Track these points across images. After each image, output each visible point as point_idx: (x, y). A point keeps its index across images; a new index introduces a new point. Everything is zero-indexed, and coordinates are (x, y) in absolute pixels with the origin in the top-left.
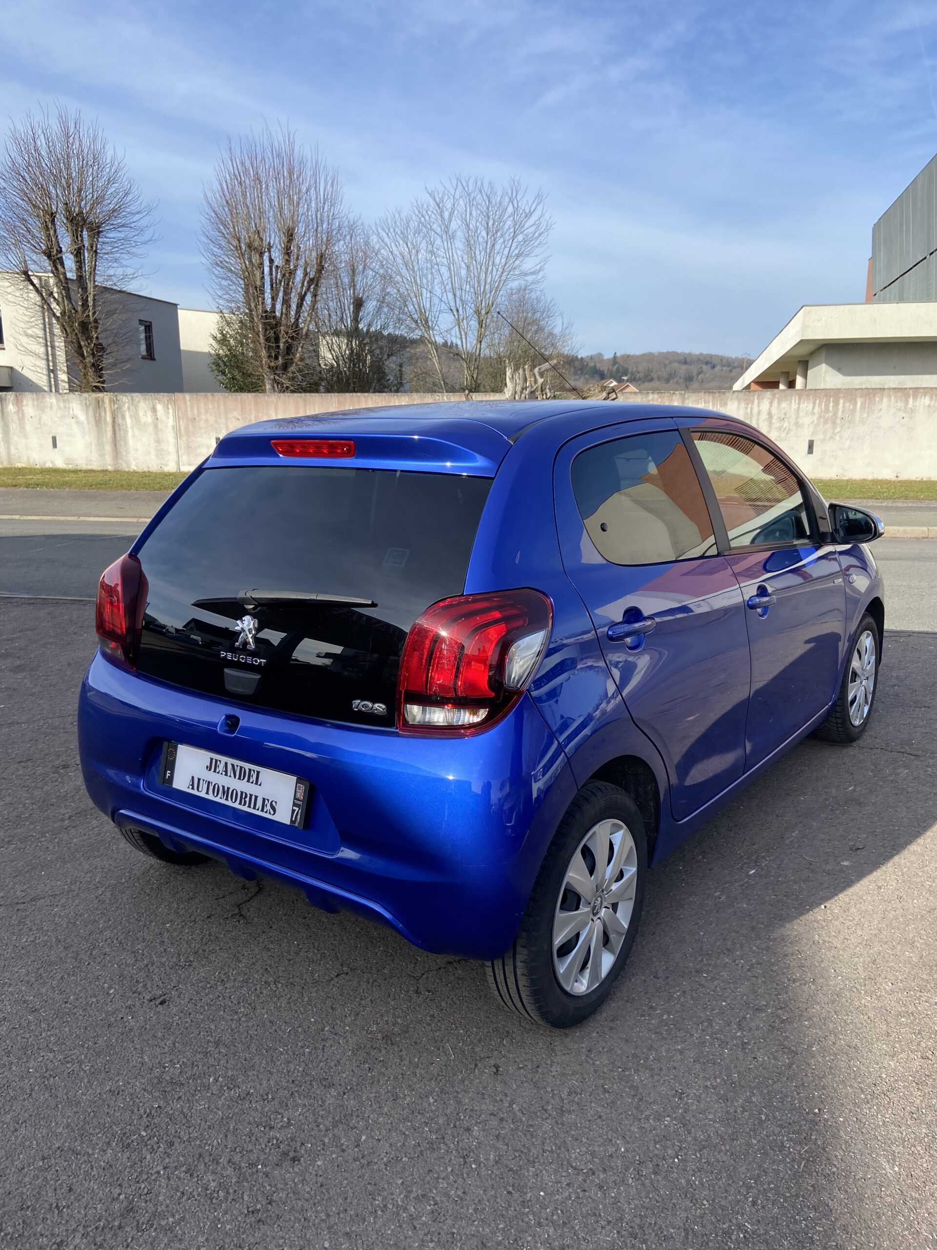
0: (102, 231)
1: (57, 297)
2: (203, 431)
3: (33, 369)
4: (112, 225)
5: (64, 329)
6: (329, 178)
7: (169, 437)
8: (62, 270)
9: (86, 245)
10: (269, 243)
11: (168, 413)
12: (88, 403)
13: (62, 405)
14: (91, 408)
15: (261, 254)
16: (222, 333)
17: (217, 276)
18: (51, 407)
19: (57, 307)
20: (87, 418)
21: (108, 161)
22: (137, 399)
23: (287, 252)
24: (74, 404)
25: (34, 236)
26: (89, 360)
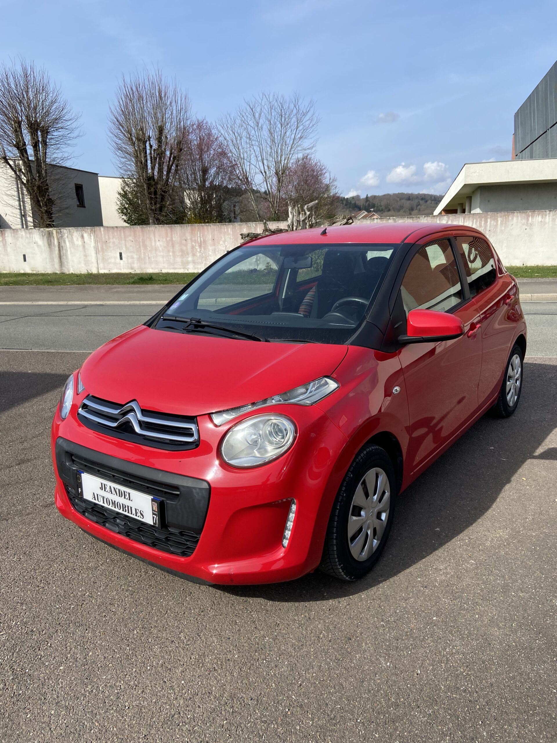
0: (49, 132)
1: (24, 172)
2: (112, 249)
3: (12, 215)
4: (55, 128)
5: (28, 190)
6: (183, 95)
7: (92, 252)
8: (26, 156)
9: (40, 139)
10: (149, 136)
11: (91, 238)
12: (43, 234)
13: (28, 236)
14: (45, 237)
15: (145, 143)
16: (123, 191)
17: (119, 157)
18: (22, 237)
19: (25, 178)
20: (43, 243)
21: (51, 89)
22: (72, 231)
23: (159, 140)
24: (35, 235)
25: (8, 136)
26: (44, 209)
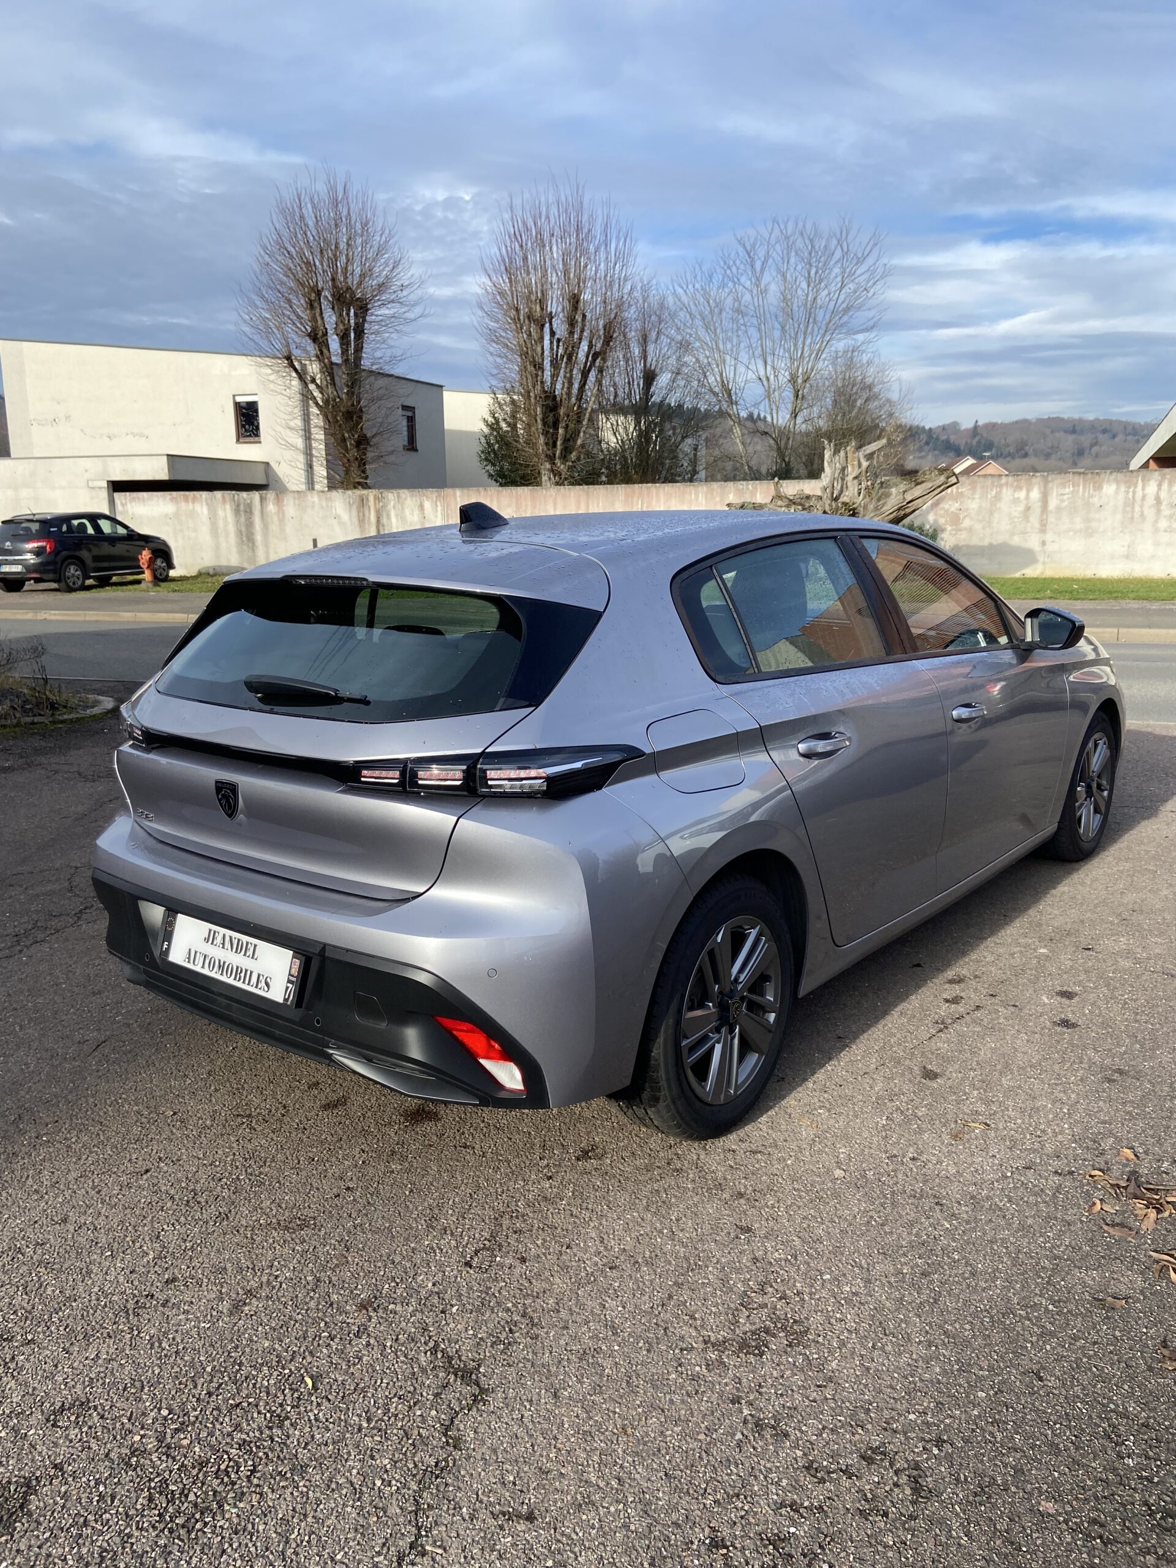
0: (369, 309)
1: (320, 384)
3: (293, 464)
4: (379, 300)
5: (326, 417)
6: (621, 234)
8: (328, 354)
9: (352, 323)
10: (551, 312)
11: (438, 511)
12: (351, 501)
13: (324, 504)
14: (354, 507)
15: (543, 326)
16: (494, 417)
17: (491, 354)
18: (313, 507)
19: (320, 395)
20: (350, 518)
21: (379, 228)
22: (404, 496)
23: (572, 323)
24: (337, 503)
25: (299, 317)
26: (352, 453)
